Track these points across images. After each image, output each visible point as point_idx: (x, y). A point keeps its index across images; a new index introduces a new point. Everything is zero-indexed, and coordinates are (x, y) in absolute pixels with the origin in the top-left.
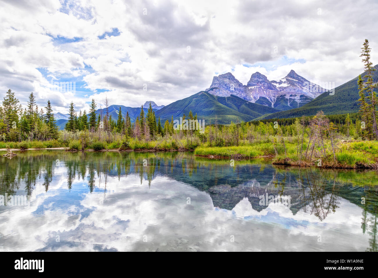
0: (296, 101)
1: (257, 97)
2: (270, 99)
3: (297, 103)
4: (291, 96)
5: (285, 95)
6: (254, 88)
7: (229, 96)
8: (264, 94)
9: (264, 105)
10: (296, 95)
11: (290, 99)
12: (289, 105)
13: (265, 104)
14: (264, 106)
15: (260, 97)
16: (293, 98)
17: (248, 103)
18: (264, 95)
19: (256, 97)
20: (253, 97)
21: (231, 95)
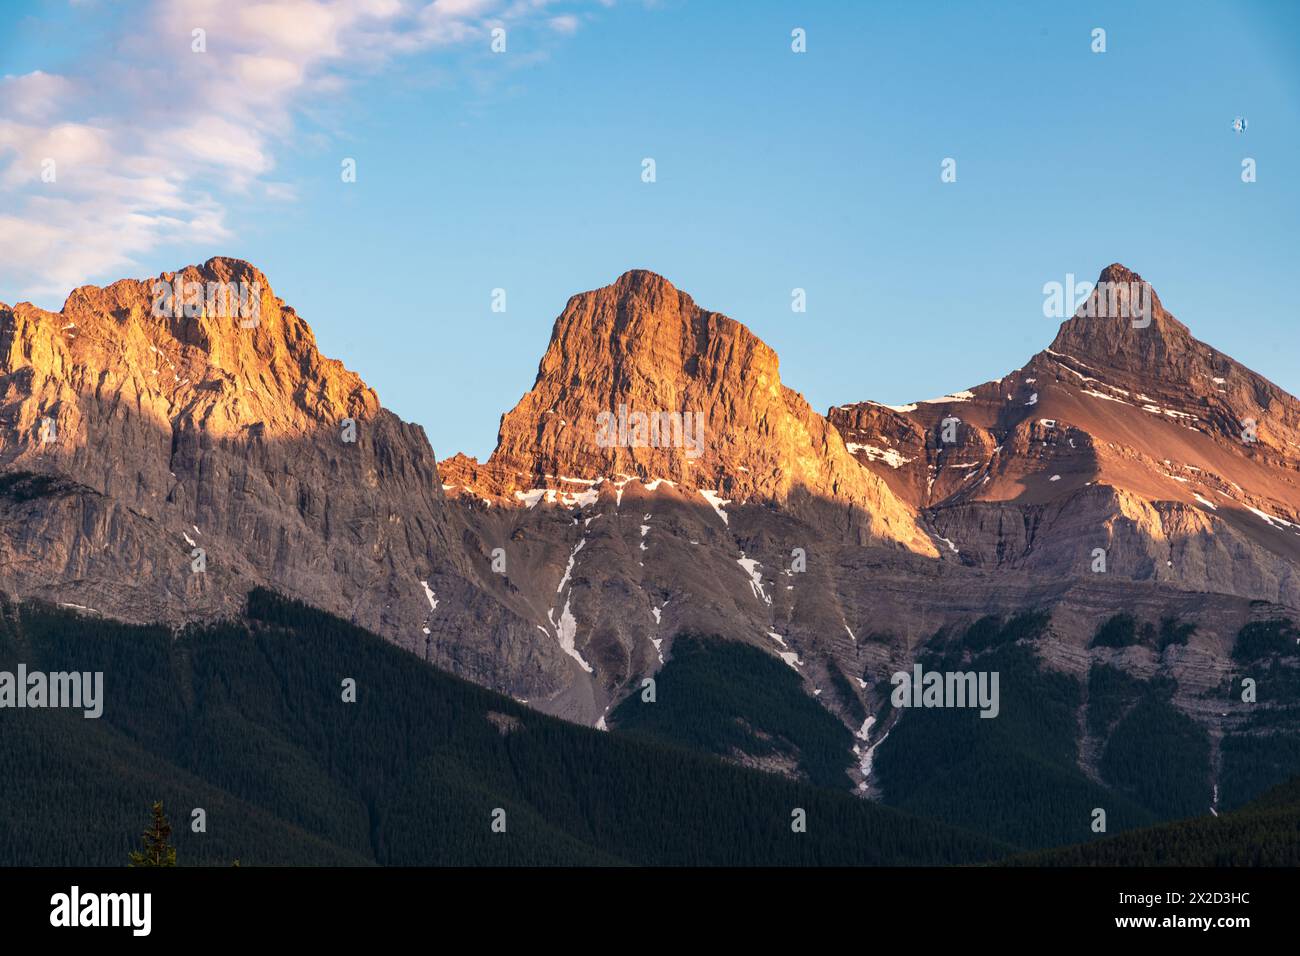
0: (1182, 703)
1: (641, 642)
2: (822, 674)
3: (1195, 731)
4: (1115, 633)
5: (1033, 622)
6: (590, 497)
7: (231, 607)
8: (745, 602)
9: (751, 762)
10: (1190, 629)
11: (1102, 676)
12: (1093, 774)
13: (762, 750)
14: (758, 774)
15: (683, 646)
16: (1138, 659)
17: (505, 723)
18: (742, 618)
19: (626, 641)
20: (578, 639)
21: (261, 602)
